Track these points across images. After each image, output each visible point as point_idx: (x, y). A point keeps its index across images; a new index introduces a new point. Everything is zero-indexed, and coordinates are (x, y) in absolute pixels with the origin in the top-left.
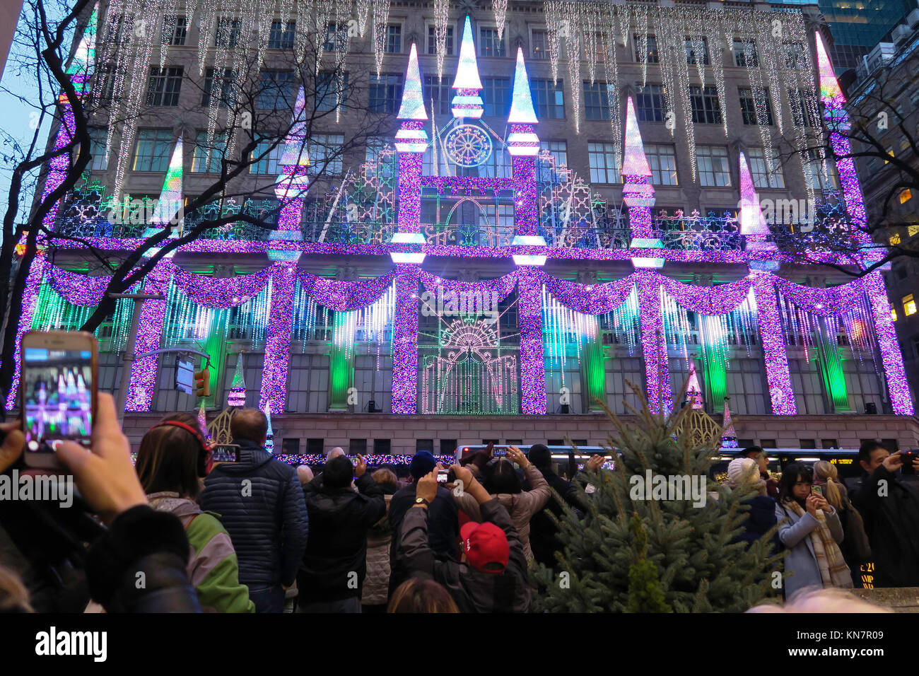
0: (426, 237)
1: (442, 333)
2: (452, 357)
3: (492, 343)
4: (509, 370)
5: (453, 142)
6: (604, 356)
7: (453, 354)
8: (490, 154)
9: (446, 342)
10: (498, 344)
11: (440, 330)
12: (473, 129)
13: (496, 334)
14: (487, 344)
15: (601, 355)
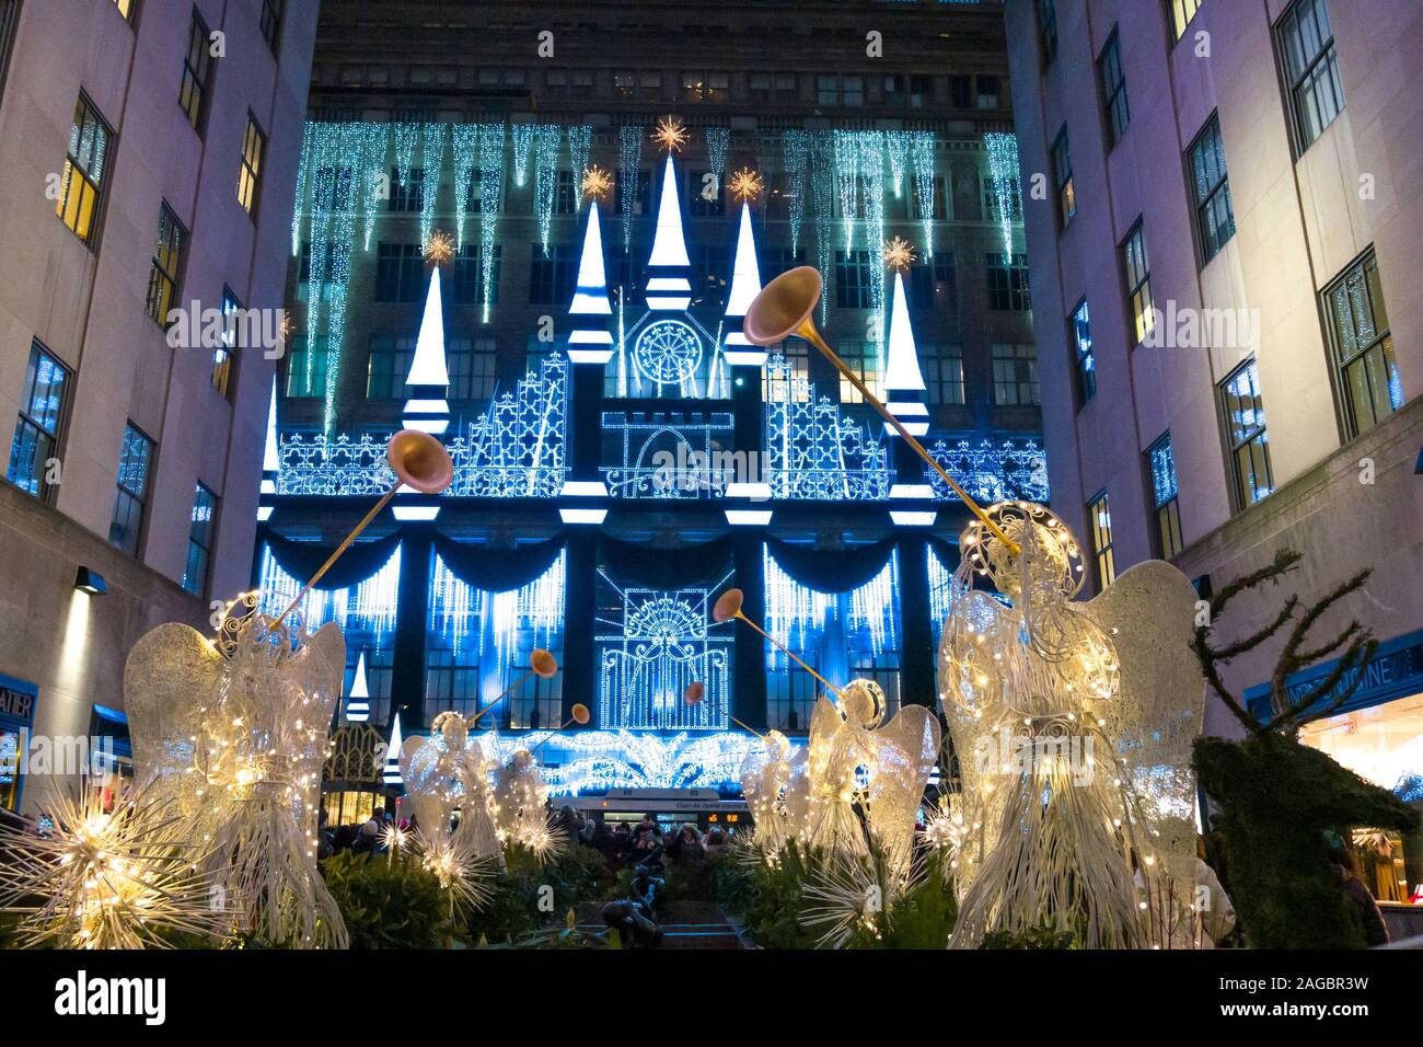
0: (608, 487)
1: (629, 619)
2: (642, 653)
3: (697, 632)
4: (717, 669)
5: (647, 346)
6: (849, 649)
7: (643, 648)
8: (699, 362)
9: (634, 632)
10: (704, 633)
11: (626, 615)
12: (676, 326)
13: (702, 619)
14: (689, 634)
15: (845, 648)
